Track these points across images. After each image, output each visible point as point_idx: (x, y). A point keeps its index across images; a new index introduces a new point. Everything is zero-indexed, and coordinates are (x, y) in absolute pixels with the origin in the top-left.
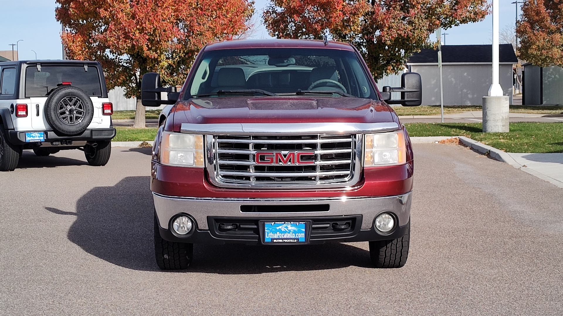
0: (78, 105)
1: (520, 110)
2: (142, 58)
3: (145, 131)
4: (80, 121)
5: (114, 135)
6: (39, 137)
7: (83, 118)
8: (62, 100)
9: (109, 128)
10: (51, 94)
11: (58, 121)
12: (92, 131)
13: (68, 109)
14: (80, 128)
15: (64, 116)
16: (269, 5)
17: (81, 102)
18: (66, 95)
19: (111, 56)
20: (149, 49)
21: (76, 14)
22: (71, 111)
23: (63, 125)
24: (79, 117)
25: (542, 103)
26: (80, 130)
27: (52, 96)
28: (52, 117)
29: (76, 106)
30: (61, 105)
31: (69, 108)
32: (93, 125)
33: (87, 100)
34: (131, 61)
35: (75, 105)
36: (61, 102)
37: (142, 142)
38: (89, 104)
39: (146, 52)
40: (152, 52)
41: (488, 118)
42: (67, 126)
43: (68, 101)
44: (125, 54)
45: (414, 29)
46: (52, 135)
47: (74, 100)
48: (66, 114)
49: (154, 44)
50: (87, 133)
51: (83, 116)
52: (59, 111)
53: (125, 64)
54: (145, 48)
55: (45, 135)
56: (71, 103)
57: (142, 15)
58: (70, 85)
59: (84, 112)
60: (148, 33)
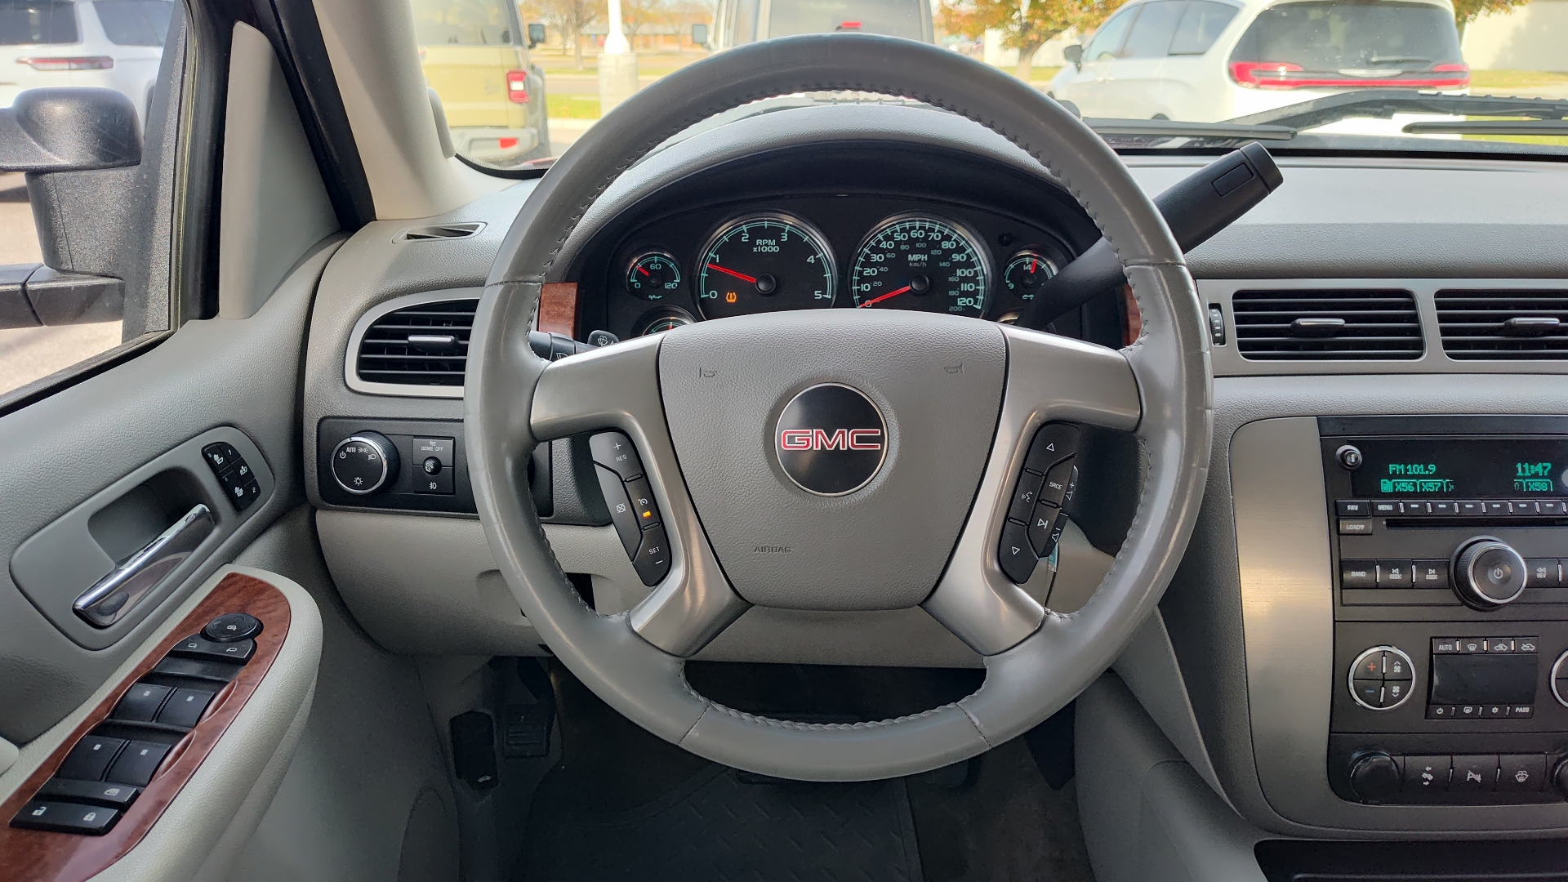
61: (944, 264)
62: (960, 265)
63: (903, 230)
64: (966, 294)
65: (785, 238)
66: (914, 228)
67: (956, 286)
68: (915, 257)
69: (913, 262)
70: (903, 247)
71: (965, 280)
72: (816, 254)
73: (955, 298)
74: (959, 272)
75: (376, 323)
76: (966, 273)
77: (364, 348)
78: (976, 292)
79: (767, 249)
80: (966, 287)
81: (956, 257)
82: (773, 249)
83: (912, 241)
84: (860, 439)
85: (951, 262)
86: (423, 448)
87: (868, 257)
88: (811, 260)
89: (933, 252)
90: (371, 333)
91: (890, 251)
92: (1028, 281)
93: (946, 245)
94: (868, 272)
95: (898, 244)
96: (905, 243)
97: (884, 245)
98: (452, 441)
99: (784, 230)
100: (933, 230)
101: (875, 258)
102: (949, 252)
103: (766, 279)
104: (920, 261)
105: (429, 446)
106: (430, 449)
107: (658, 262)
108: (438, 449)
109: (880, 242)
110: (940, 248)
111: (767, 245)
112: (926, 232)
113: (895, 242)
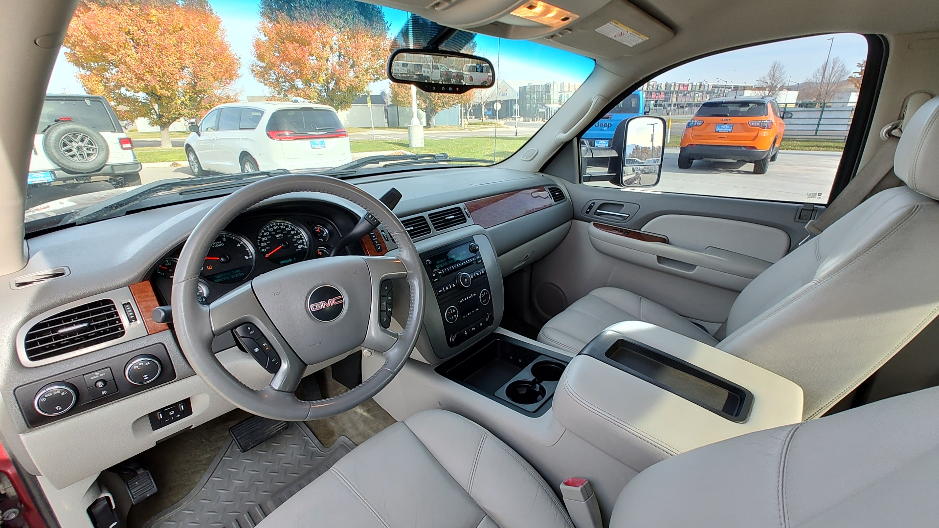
0: (86, 140)
1: (387, 130)
2: (157, 96)
3: (174, 152)
4: (93, 157)
5: (140, 168)
6: (44, 177)
7: (97, 155)
8: (64, 137)
9: (132, 161)
10: (47, 131)
11: (64, 159)
12: (112, 166)
13: (75, 147)
14: (96, 165)
15: (71, 153)
16: (252, 61)
17: (90, 139)
18: (66, 132)
19: (128, 94)
20: (162, 89)
21: (84, 57)
22: (78, 148)
23: (74, 163)
24: (92, 154)
25: (399, 126)
26: (96, 167)
27: (48, 133)
28: (54, 157)
29: (84, 143)
30: (64, 143)
31: (75, 145)
32: (112, 161)
33: (96, 136)
34: (148, 98)
35: (82, 141)
36: (62, 140)
37: (173, 162)
38: (101, 140)
39: (160, 92)
40: (164, 91)
41: (412, 139)
42: (78, 164)
43: (72, 138)
44: (141, 92)
45: (360, 81)
46: (62, 174)
47: (80, 137)
48: (73, 152)
49: (167, 86)
50: (106, 169)
51: (96, 152)
52: (63, 148)
53: (143, 101)
54: (158, 87)
55: (52, 175)
56: (77, 140)
57: (148, 60)
58: (71, 120)
59: (96, 149)
60: (158, 75)
61: (289, 236)
62: (295, 235)
63: (270, 227)
64: (300, 244)
65: (225, 239)
66: (274, 226)
67: (296, 242)
68: (278, 236)
69: (278, 237)
70: (272, 233)
71: (298, 239)
72: (240, 243)
73: (297, 246)
74: (295, 237)
75: (30, 331)
76: (298, 237)
77: (27, 346)
78: (303, 242)
79: (218, 246)
80: (299, 242)
81: (293, 233)
82: (221, 245)
83: (275, 230)
84: (336, 301)
85: (291, 234)
86: (92, 378)
87: (261, 239)
88: (239, 245)
89: (284, 233)
90: (28, 337)
91: (268, 235)
92: (319, 235)
93: (287, 229)
94: (263, 244)
95: (270, 232)
96: (273, 231)
97: (265, 234)
98: (109, 369)
99: (223, 237)
100: (281, 225)
101: (264, 239)
102: (289, 232)
103: (225, 257)
104: (280, 237)
105: (96, 376)
106: (97, 376)
107: (169, 262)
108: (102, 375)
109: (263, 233)
110: (286, 231)
111: (218, 244)
112: (279, 226)
113: (269, 232)
